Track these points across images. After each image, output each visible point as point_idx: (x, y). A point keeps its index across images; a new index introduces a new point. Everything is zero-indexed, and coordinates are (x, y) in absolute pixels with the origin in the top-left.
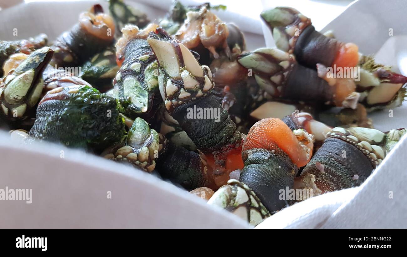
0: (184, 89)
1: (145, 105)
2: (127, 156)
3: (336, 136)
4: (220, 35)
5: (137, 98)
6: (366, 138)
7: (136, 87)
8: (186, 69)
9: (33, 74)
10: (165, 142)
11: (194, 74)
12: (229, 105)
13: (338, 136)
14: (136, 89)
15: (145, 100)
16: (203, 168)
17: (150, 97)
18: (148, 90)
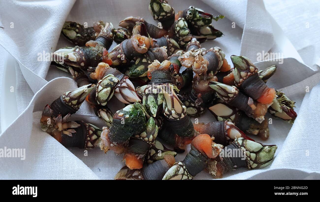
0: (172, 116)
1: (155, 113)
2: (144, 139)
3: (237, 144)
4: (202, 71)
5: (152, 108)
6: (250, 149)
7: (153, 102)
8: (174, 110)
9: (110, 90)
10: (162, 125)
11: (177, 112)
12: (198, 104)
13: (238, 145)
14: (153, 103)
15: (156, 110)
16: (176, 138)
17: (158, 109)
18: (158, 105)
